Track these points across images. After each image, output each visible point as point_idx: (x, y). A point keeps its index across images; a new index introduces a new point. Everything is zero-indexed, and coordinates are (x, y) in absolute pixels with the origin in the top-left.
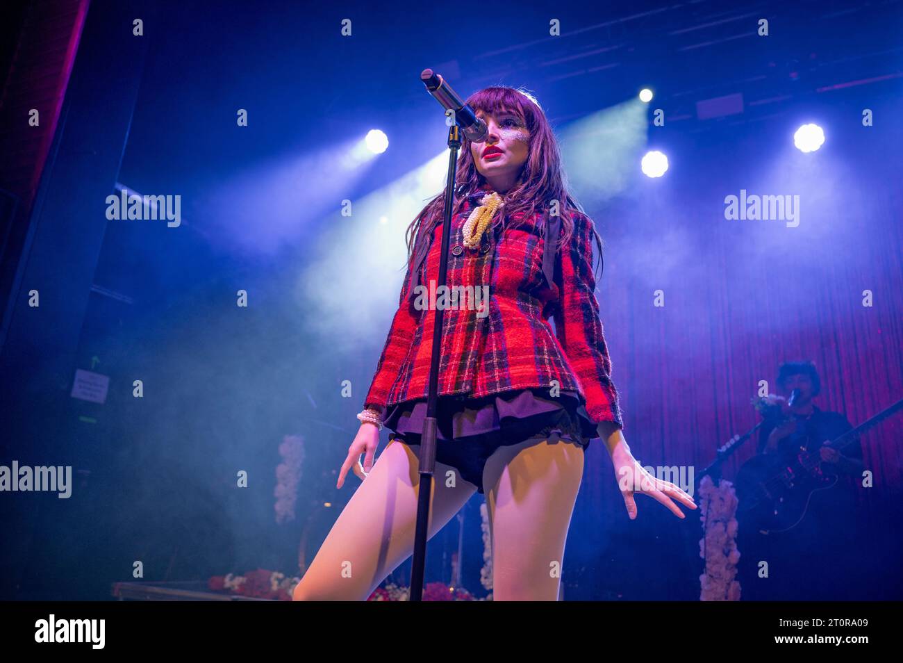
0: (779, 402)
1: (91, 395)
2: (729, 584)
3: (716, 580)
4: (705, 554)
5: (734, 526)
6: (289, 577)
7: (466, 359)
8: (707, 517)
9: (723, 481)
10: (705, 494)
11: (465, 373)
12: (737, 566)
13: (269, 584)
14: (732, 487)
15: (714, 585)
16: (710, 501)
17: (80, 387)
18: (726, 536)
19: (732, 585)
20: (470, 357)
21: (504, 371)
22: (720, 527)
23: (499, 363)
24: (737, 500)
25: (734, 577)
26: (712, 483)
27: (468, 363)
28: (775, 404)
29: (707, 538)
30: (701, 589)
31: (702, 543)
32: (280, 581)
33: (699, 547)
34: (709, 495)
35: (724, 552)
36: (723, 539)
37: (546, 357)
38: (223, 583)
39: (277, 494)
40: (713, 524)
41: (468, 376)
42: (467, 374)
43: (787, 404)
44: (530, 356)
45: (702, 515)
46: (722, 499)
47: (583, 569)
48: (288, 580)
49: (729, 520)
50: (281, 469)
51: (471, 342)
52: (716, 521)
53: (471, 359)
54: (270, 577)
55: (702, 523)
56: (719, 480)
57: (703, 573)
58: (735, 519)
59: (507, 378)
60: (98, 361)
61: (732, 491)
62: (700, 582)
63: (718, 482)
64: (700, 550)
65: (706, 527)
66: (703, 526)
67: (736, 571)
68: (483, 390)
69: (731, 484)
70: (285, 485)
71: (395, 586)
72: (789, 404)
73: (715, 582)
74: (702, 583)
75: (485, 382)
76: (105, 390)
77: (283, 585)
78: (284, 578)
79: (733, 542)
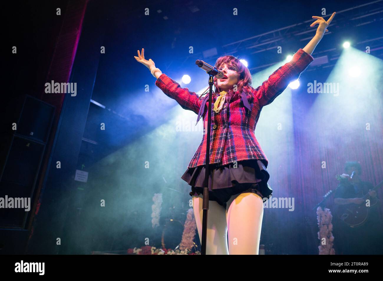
0: (347, 177)
1: (82, 180)
2: (330, 250)
3: (325, 248)
4: (320, 238)
5: (331, 226)
6: (158, 249)
7: (219, 150)
8: (320, 223)
9: (326, 208)
10: (319, 214)
11: (218, 156)
12: (333, 242)
13: (150, 251)
14: (329, 211)
15: (324, 250)
16: (321, 217)
17: (78, 176)
18: (328, 230)
19: (331, 250)
20: (220, 149)
21: (234, 154)
22: (326, 227)
23: (232, 151)
24: (332, 216)
25: (332, 247)
26: (321, 209)
27: (220, 152)
28: (345, 178)
29: (321, 231)
30: (319, 252)
31: (318, 233)
32: (154, 250)
33: (318, 235)
34: (320, 214)
35: (327, 237)
36: (327, 232)
37: (250, 149)
38: (133, 251)
39: (152, 216)
40: (323, 226)
41: (220, 157)
42: (219, 156)
43: (350, 177)
44: (244, 148)
45: (318, 222)
46: (326, 216)
47: (272, 244)
48: (157, 250)
49: (329, 224)
50: (153, 207)
51: (221, 144)
52: (324, 225)
53: (221, 150)
54: (150, 249)
55: (318, 225)
56: (325, 208)
57: (319, 245)
58: (331, 224)
59: (235, 156)
60: (84, 166)
61: (330, 212)
62: (318, 249)
63: (324, 209)
64: (318, 236)
65: (320, 227)
66: (319, 226)
67: (333, 244)
68: (226, 162)
69: (329, 210)
70: (155, 213)
71: (199, 252)
72: (351, 178)
73: (324, 249)
74: (320, 249)
75: (227, 159)
76: (87, 177)
77: (156, 252)
78: (156, 249)
79: (331, 233)
